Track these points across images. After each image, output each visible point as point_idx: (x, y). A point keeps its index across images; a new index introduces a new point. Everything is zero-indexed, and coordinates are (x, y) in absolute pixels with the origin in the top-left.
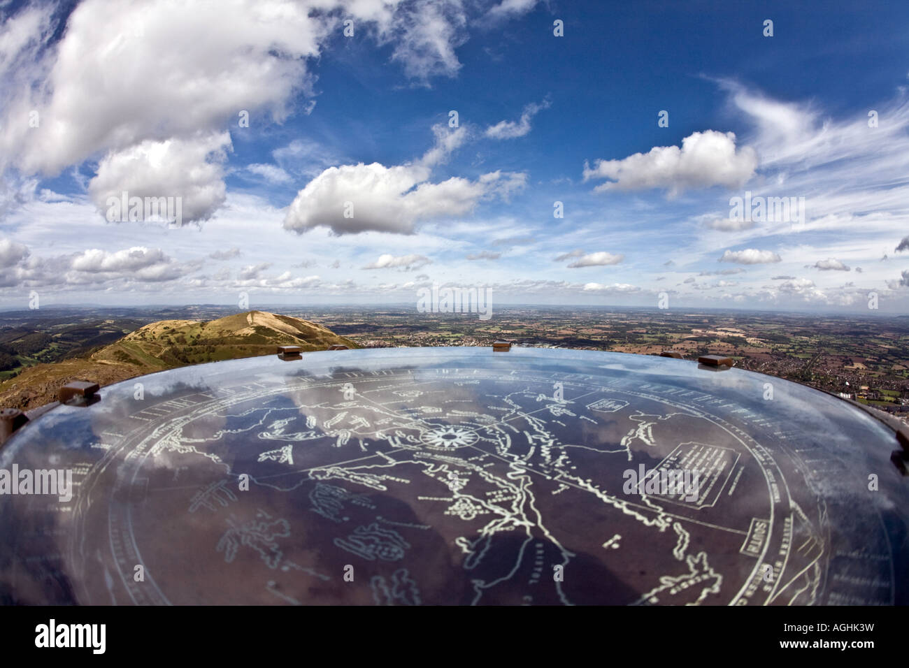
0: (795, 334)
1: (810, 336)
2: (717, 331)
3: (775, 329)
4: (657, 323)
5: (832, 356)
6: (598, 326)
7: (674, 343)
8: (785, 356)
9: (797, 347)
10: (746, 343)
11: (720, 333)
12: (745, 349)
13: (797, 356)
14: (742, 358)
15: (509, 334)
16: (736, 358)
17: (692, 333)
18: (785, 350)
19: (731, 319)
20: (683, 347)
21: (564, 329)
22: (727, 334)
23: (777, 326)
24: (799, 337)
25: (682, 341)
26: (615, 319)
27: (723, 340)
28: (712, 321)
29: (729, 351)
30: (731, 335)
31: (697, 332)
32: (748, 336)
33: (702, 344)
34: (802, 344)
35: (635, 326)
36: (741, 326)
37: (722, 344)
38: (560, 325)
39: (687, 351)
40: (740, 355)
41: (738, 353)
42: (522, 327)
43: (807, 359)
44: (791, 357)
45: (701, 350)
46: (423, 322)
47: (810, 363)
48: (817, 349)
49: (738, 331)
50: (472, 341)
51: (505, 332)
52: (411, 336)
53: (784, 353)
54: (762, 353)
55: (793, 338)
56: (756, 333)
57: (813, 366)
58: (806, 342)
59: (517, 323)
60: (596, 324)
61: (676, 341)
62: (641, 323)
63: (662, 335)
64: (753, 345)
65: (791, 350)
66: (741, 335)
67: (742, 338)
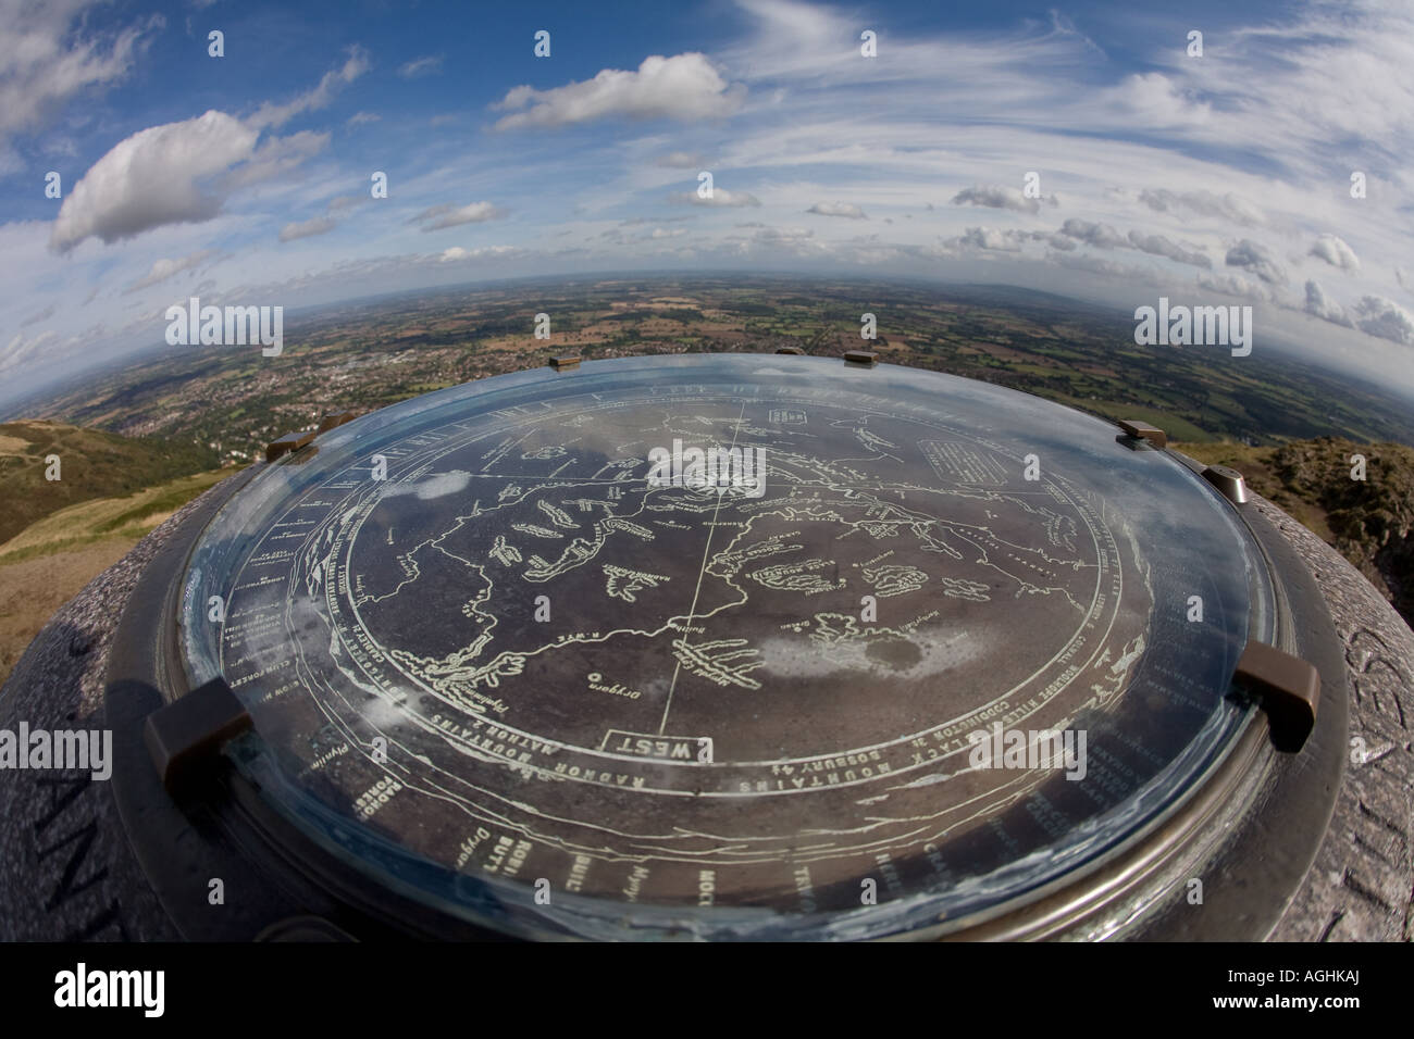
0: (783, 302)
1: (810, 304)
2: (652, 303)
3: (750, 296)
4: (554, 299)
5: (848, 332)
6: (461, 315)
7: (583, 326)
8: (769, 334)
9: (787, 321)
10: (701, 318)
11: (657, 306)
12: (702, 326)
13: (789, 333)
14: (695, 340)
15: (325, 353)
16: (685, 340)
17: (611, 309)
18: (768, 325)
19: (675, 285)
20: (598, 331)
21: (407, 329)
22: (670, 306)
23: (753, 291)
24: (790, 307)
25: (595, 322)
26: (486, 300)
27: (663, 315)
28: (642, 288)
29: (673, 331)
30: (675, 307)
31: (619, 308)
32: (704, 307)
33: (629, 324)
34: (797, 316)
35: (517, 308)
36: (692, 294)
37: (663, 321)
38: (400, 323)
39: (607, 337)
40: (694, 335)
41: (689, 333)
42: (342, 338)
43: (806, 337)
44: (778, 335)
45: (629, 332)
46: (195, 365)
47: (812, 342)
48: (822, 323)
49: (687, 300)
50: (271, 377)
51: (318, 350)
52: (182, 394)
53: (767, 329)
54: (730, 330)
55: (779, 308)
56: (718, 303)
57: (817, 346)
58: (803, 313)
59: (335, 332)
60: (458, 313)
61: (586, 323)
62: (529, 302)
63: (563, 317)
64: (713, 320)
65: (778, 325)
66: (693, 307)
67: (695, 311)
